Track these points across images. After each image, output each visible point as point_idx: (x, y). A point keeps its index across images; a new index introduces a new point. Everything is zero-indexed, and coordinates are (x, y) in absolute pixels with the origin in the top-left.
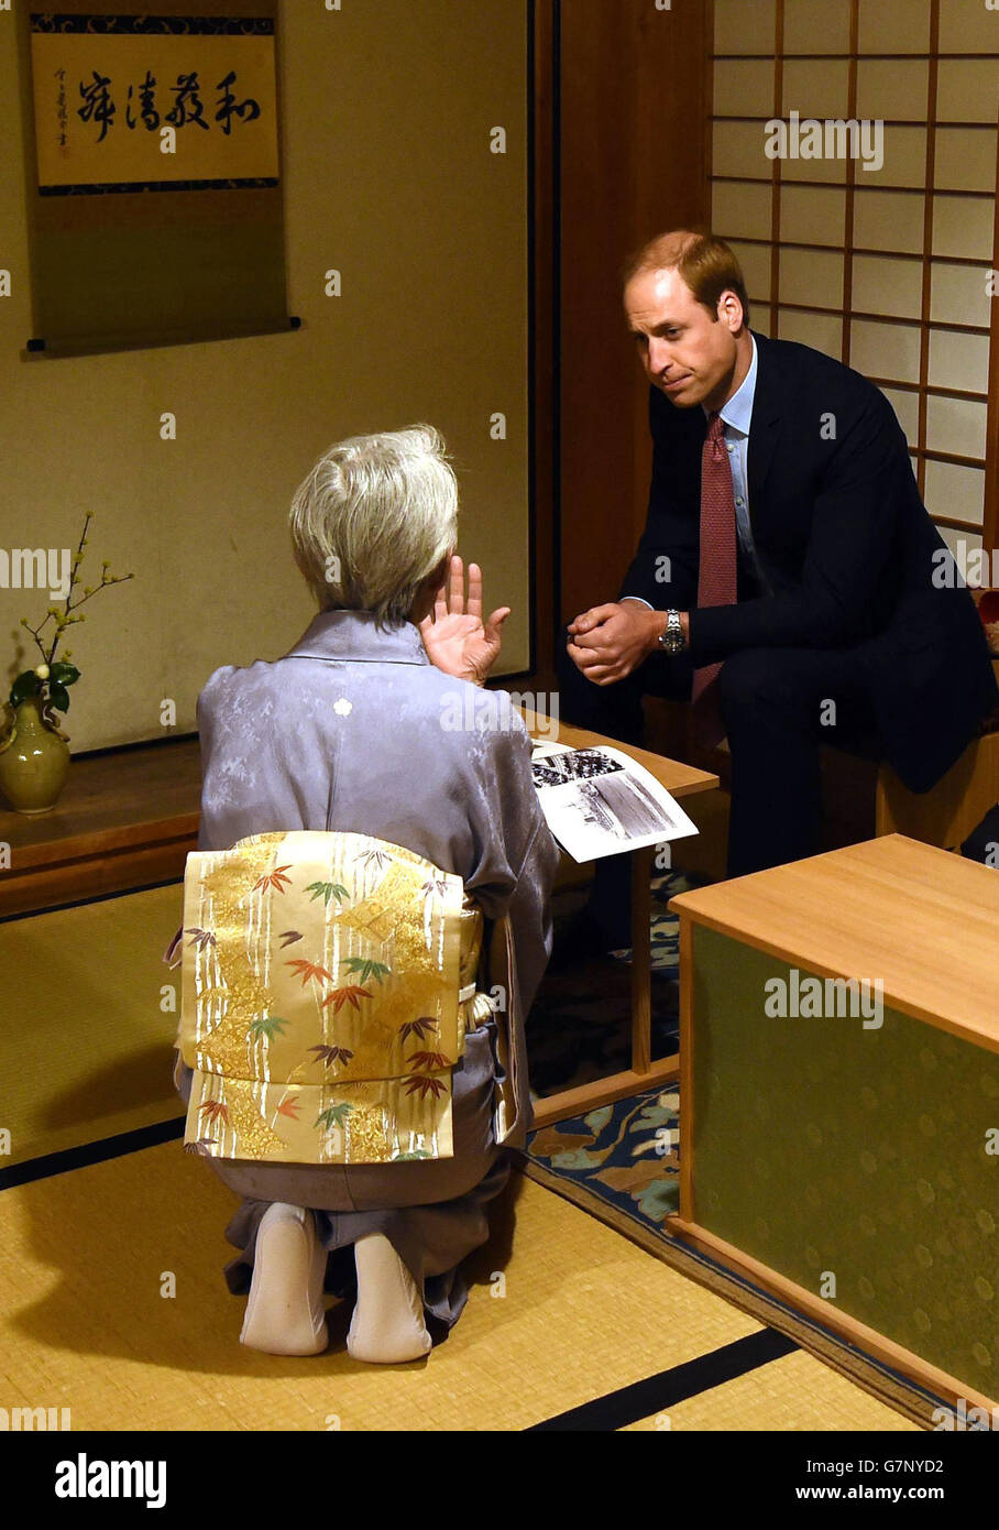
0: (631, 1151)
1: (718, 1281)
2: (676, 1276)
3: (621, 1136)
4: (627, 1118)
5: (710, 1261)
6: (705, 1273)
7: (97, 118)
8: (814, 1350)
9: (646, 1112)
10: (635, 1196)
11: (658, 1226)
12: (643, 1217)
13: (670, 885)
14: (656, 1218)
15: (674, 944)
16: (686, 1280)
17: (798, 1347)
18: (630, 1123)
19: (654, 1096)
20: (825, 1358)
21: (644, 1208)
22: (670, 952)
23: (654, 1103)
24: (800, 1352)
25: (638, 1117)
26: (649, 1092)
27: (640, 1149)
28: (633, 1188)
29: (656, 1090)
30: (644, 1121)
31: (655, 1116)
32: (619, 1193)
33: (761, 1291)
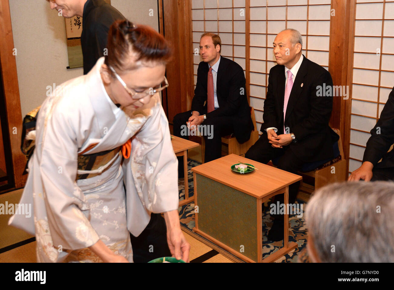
0: (186, 215)
1: (204, 240)
2: (195, 240)
3: (184, 213)
4: (185, 209)
5: (202, 237)
6: (201, 239)
7: (78, 25)
8: (222, 254)
9: (188, 207)
10: (187, 224)
11: (192, 230)
12: (189, 228)
13: (191, 163)
14: (191, 229)
15: (192, 174)
16: (197, 240)
17: (219, 253)
18: (185, 210)
19: (189, 204)
20: (224, 255)
21: (189, 227)
22: (191, 176)
23: (190, 206)
24: (219, 254)
25: (187, 208)
26: (189, 203)
27: (187, 215)
28: (187, 223)
29: (190, 203)
30: (188, 209)
31: (190, 208)
32: (184, 224)
33: (211, 242)
